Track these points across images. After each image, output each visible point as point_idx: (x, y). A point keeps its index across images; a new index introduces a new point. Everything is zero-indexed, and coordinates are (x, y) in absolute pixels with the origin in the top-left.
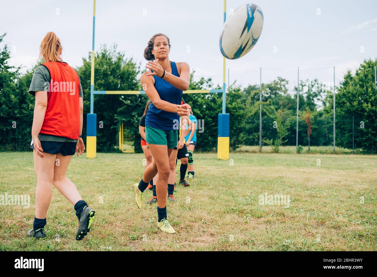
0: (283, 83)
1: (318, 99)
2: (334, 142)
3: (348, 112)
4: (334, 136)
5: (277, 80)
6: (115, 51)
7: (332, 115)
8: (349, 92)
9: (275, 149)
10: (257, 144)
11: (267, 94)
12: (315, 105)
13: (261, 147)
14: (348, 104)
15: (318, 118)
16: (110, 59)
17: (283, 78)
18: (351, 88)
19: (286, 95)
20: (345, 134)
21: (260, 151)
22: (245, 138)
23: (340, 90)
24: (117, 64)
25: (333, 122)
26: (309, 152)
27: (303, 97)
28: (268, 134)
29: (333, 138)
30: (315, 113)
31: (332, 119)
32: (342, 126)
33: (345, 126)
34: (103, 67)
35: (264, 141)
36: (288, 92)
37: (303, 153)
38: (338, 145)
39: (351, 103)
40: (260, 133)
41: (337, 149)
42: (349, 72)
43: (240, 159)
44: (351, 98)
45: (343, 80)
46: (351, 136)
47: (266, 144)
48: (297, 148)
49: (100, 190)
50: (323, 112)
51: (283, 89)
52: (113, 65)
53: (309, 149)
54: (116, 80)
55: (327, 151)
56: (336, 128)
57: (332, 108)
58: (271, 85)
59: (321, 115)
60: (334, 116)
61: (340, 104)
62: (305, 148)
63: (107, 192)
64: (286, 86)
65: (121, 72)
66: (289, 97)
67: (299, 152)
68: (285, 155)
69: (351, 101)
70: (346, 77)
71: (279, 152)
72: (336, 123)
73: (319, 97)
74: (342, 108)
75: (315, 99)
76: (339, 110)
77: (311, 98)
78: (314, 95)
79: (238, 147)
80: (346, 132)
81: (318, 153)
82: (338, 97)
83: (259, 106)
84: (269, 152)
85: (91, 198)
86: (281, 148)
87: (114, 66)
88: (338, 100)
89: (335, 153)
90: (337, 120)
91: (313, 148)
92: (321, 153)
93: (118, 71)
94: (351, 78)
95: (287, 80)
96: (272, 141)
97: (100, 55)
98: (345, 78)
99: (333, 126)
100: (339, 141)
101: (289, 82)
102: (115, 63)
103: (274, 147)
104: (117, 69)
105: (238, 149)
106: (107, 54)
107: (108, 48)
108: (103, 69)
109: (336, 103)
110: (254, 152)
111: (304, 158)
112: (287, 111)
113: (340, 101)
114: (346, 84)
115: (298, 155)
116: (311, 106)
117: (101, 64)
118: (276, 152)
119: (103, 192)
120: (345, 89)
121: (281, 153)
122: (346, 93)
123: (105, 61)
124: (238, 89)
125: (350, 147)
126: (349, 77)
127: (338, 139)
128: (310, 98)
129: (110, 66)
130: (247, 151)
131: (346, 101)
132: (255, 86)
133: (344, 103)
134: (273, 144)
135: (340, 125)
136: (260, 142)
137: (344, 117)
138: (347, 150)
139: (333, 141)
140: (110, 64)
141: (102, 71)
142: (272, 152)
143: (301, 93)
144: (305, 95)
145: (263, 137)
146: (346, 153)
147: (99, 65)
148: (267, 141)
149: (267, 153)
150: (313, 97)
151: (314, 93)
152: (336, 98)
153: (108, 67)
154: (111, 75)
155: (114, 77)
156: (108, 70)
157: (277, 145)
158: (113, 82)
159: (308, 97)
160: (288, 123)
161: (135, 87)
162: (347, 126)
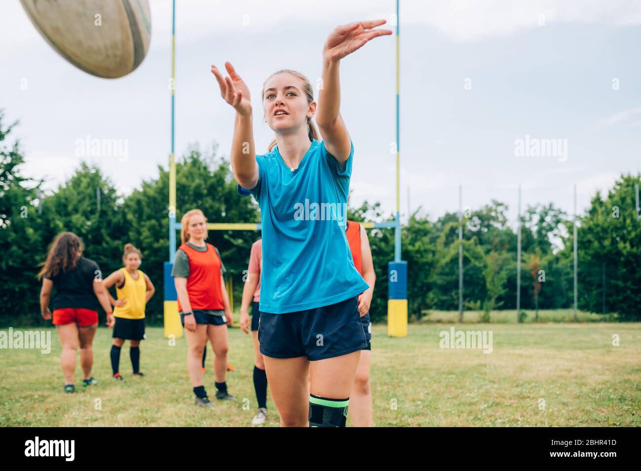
0: (500, 209)
1: (555, 235)
2: (576, 304)
3: (597, 256)
4: (576, 294)
5: (491, 205)
6: (214, 155)
7: (572, 261)
8: (597, 226)
9: (485, 316)
10: (456, 308)
11: (475, 226)
12: (549, 244)
13: (462, 314)
14: (596, 244)
15: (555, 266)
16: (205, 168)
17: (500, 201)
18: (600, 219)
19: (504, 228)
20: (591, 290)
21: (461, 321)
22: (436, 300)
23: (584, 222)
24: (218, 178)
25: (573, 273)
26: (537, 320)
27: (531, 232)
28: (476, 291)
29: (573, 297)
30: (549, 257)
31: (572, 267)
32: (588, 279)
33: (592, 279)
34: (193, 181)
35: (467, 304)
36: (508, 224)
37: (528, 323)
38: (582, 308)
39: (600, 243)
40: (461, 291)
41: (581, 314)
42: (598, 194)
43: (425, 335)
44: (601, 234)
45: (589, 206)
46: (601, 294)
47: (469, 309)
48: (518, 315)
49: (174, 396)
50: (559, 256)
51: (501, 218)
52: (211, 177)
53: (537, 317)
54: (217, 205)
55: (564, 318)
56: (579, 281)
57: (572, 250)
58: (481, 211)
59: (557, 259)
60: (576, 263)
61: (584, 244)
62: (531, 314)
63: (186, 400)
64: (506, 214)
65: (227, 190)
66: (508, 232)
67: (521, 320)
68: (499, 326)
69: (600, 239)
70: (593, 201)
71: (491, 320)
72: (579, 274)
73: (555, 231)
74: (587, 251)
75: (550, 235)
76: (582, 253)
77: (544, 232)
78: (548, 228)
79: (425, 315)
80: (593, 288)
81: (550, 321)
82: (582, 232)
83: (457, 247)
84: (475, 321)
85: (157, 412)
86: (494, 315)
87: (213, 180)
88: (583, 237)
89: (576, 320)
90: (579, 270)
91: (543, 313)
92: (556, 321)
93: (220, 189)
94: (601, 203)
95: (506, 203)
96: (479, 303)
97: (189, 161)
98: (592, 203)
99: (573, 279)
100: (583, 302)
101: (508, 208)
102: (215, 175)
103: (482, 313)
104: (219, 185)
105: (425, 318)
106: (201, 159)
107: (202, 149)
108: (193, 185)
109: (578, 242)
110: (451, 322)
111: (527, 330)
112: (505, 255)
113: (585, 240)
114: (593, 212)
115: (520, 326)
116: (545, 246)
117: (190, 176)
118: (486, 320)
119: (180, 400)
120: (592, 219)
121: (493, 323)
122: (593, 227)
123: (197, 171)
124: (424, 220)
125: (599, 310)
126: (597, 201)
127: (582, 299)
128: (542, 234)
129: (205, 180)
130: (439, 321)
131: (593, 239)
132: (455, 214)
133: (590, 242)
134: (481, 308)
135: (585, 277)
136: (461, 306)
137: (590, 264)
138: (594, 316)
139: (573, 302)
140: (205, 177)
141: (192, 188)
142: (479, 322)
143: (527, 225)
144: (534, 229)
145: (465, 297)
146: (594, 321)
147: (187, 178)
148: (472, 304)
149: (472, 322)
150: (548, 231)
151: (549, 225)
152: (579, 234)
153: (202, 182)
154: (207, 195)
155: (214, 199)
156: (203, 186)
157: (487, 310)
158: (211, 207)
159: (539, 232)
160: (504, 274)
161: (251, 217)
162: (595, 279)
